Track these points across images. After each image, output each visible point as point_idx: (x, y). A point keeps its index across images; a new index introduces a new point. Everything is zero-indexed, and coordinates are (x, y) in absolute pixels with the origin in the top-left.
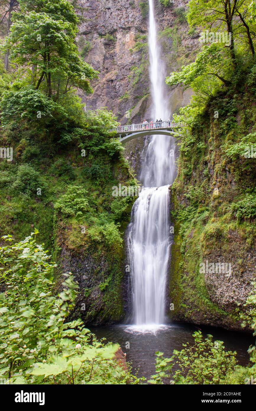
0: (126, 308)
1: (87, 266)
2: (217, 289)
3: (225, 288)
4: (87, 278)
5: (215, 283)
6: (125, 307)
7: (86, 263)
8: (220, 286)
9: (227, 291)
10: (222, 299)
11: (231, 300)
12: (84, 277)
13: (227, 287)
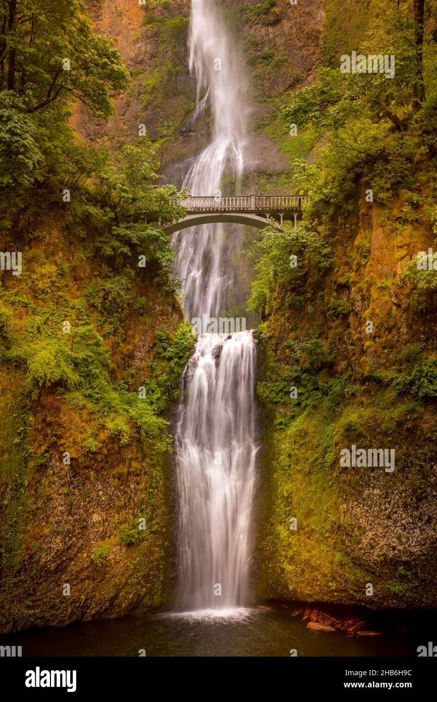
0: (173, 578)
1: (101, 493)
2: (364, 533)
3: (380, 530)
4: (100, 519)
5: (361, 521)
6: (172, 576)
7: (100, 487)
8: (370, 527)
9: (385, 536)
10: (372, 551)
11: (391, 552)
12: (96, 518)
13: (385, 528)
